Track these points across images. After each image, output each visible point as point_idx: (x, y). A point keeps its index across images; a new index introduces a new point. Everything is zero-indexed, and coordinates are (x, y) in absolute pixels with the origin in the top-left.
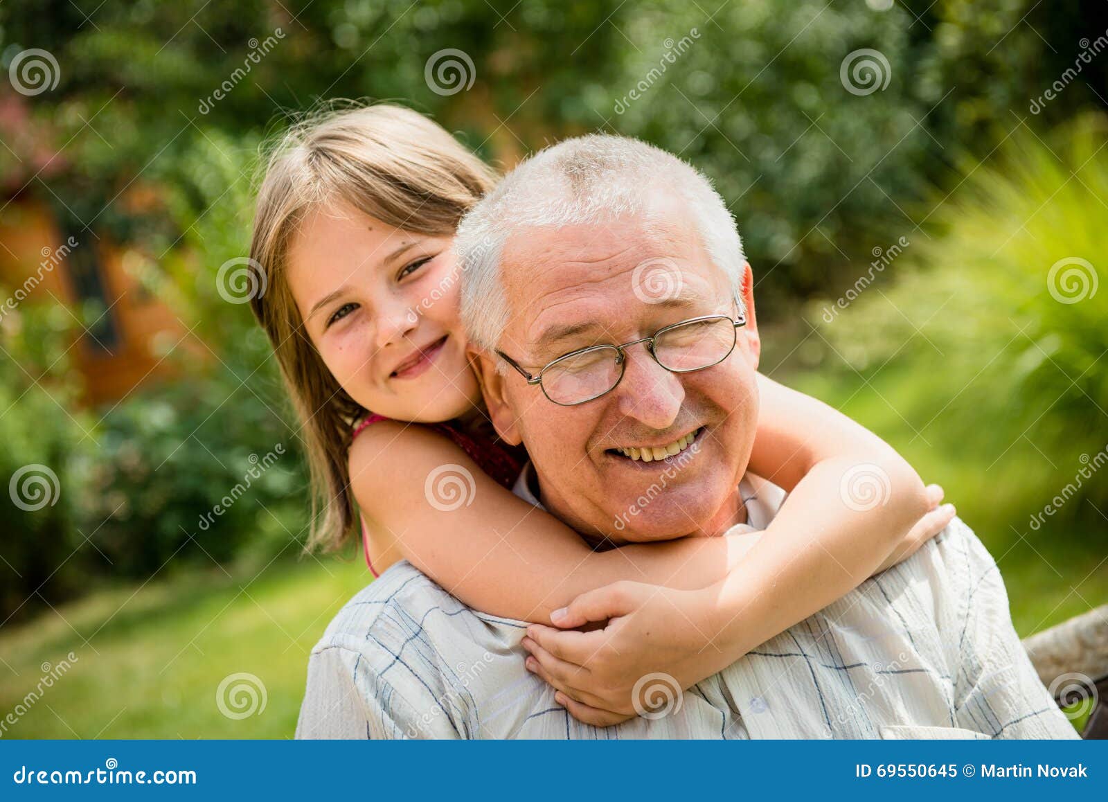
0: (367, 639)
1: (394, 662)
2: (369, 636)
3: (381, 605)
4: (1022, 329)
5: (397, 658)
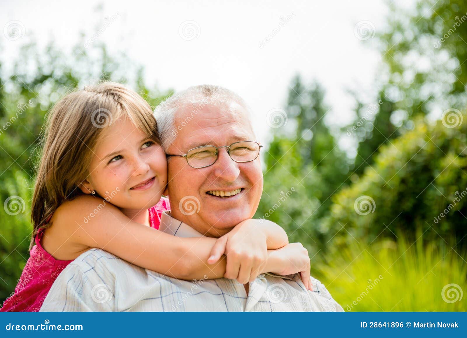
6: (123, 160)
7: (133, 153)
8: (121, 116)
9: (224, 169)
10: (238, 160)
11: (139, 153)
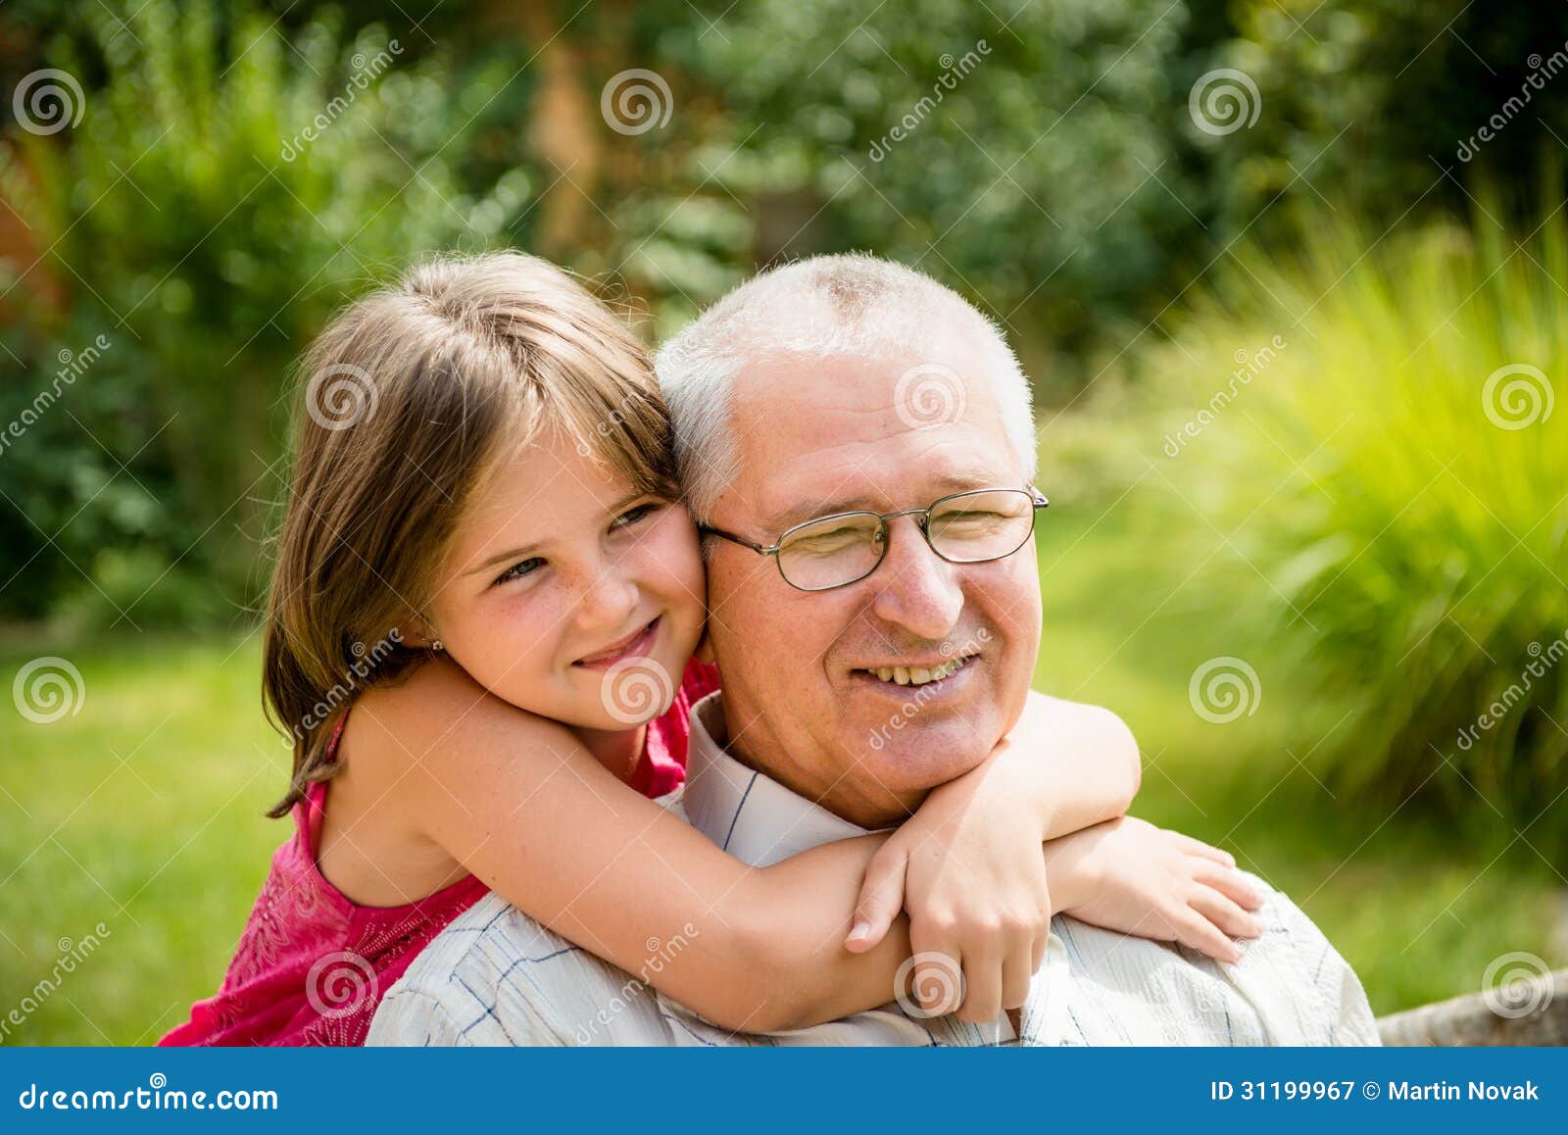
0: (451, 980)
1: (484, 1016)
2: (453, 977)
3: (479, 933)
4: (1303, 517)
5: (489, 1011)
6: (545, 570)
7: (581, 549)
8: (539, 431)
9: (908, 594)
10: (960, 556)
11: (601, 546)
